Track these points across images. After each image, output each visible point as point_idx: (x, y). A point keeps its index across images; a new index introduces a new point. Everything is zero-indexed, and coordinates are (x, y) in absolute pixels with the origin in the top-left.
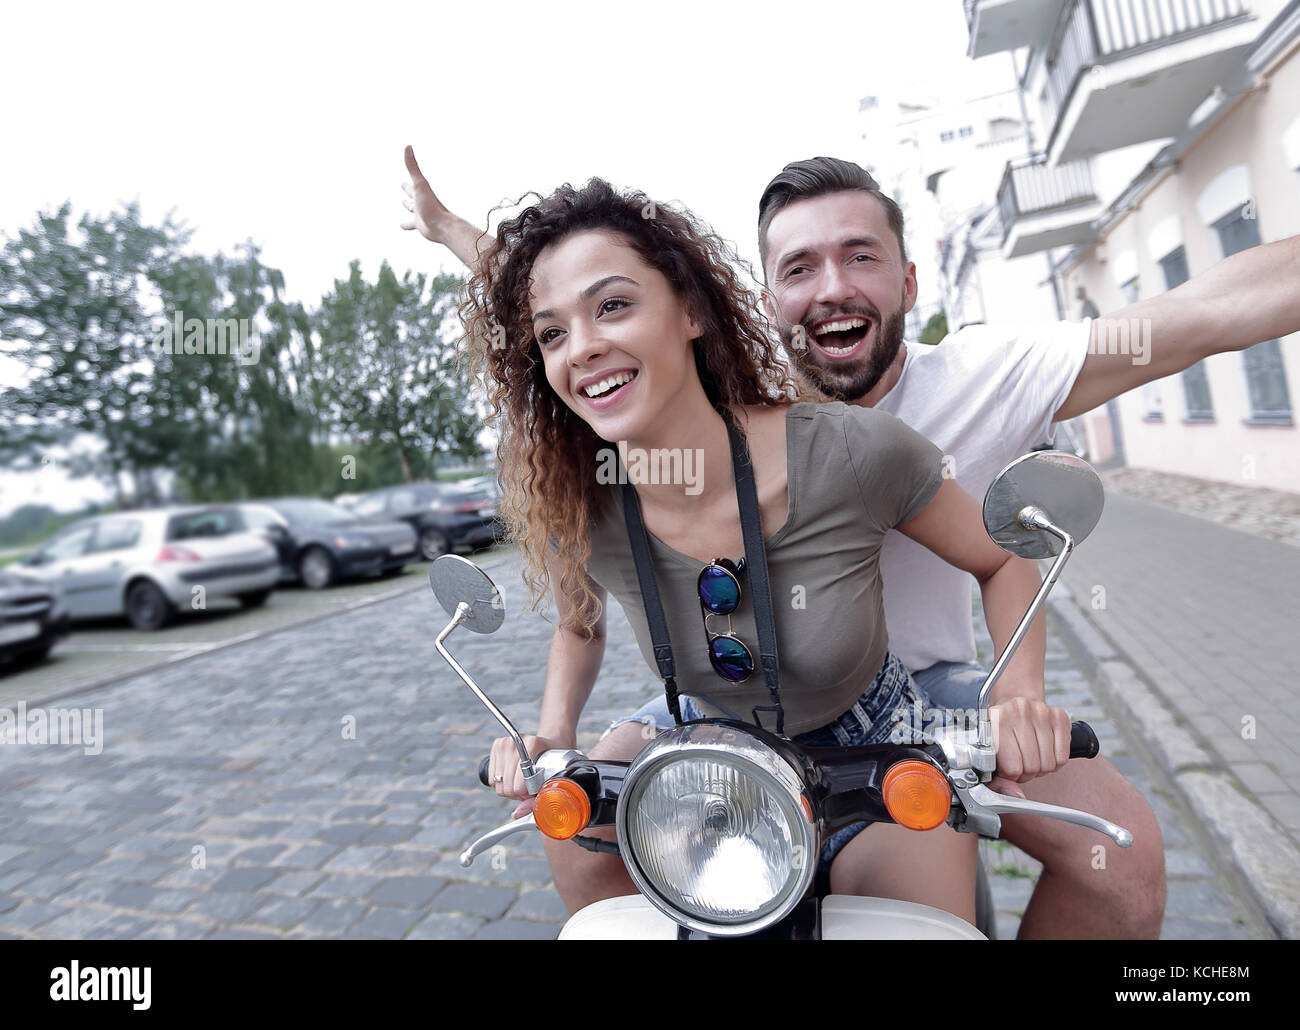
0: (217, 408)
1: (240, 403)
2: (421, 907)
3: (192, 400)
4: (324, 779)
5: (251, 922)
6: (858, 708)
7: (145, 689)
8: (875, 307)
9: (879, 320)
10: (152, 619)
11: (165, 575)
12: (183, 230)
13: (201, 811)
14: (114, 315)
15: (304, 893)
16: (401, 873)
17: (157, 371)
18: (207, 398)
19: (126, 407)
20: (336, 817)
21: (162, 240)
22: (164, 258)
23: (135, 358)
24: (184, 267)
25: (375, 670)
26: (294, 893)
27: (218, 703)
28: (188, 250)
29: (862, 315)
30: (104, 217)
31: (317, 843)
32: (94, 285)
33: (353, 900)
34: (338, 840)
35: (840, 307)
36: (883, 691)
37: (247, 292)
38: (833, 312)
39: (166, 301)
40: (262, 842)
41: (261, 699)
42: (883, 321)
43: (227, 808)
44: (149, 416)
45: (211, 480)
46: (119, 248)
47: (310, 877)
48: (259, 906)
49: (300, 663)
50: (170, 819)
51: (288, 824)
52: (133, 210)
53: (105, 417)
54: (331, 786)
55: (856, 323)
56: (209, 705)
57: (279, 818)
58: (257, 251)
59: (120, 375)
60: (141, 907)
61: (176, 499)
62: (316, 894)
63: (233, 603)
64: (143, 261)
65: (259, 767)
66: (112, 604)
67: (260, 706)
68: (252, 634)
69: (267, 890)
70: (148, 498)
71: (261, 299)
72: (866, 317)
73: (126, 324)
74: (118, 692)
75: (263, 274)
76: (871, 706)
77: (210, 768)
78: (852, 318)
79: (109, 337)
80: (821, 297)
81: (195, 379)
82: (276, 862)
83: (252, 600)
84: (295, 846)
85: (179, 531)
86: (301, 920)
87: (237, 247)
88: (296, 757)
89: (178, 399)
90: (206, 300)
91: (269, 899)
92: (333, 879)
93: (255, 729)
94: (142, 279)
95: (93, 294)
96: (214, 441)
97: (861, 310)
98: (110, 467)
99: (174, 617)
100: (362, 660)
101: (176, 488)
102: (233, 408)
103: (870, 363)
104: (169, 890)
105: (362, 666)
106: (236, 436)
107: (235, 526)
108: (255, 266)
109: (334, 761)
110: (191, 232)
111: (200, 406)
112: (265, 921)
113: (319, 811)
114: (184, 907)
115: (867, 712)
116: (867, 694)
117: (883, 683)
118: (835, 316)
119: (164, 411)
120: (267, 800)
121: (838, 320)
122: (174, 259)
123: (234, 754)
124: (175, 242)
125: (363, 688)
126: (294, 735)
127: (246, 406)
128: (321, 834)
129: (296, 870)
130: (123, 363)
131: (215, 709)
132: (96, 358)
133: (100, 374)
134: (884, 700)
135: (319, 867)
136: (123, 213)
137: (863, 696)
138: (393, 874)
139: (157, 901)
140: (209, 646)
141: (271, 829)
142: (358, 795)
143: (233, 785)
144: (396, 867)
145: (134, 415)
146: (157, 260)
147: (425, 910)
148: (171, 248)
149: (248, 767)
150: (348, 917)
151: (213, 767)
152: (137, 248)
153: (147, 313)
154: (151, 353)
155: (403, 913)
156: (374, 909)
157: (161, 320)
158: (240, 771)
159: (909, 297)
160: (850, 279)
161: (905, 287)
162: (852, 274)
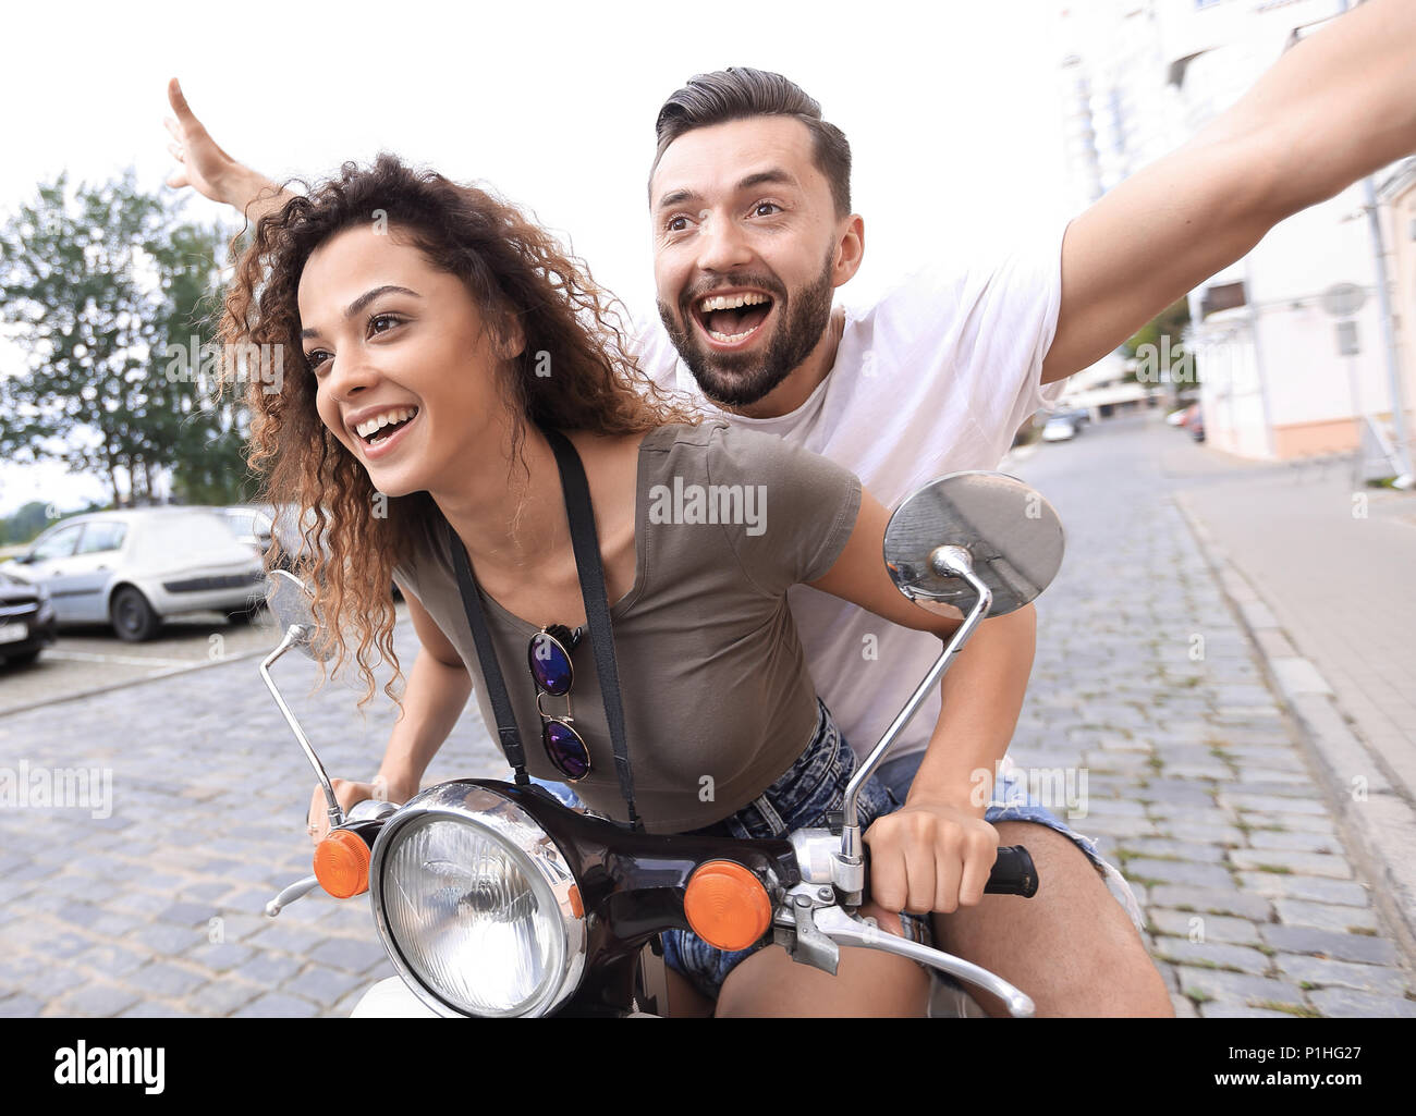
0: (214, 398)
2: (363, 973)
3: (189, 389)
4: (284, 820)
5: (186, 960)
6: (764, 802)
7: (121, 703)
8: (778, 279)
9: (783, 295)
10: (135, 631)
11: (150, 583)
13: (157, 837)
14: (110, 294)
15: (242, 939)
16: (346, 933)
17: (152, 355)
19: (123, 395)
20: (290, 863)
21: (157, 207)
22: (160, 228)
23: (131, 341)
24: (185, 236)
26: (233, 939)
27: (191, 726)
28: (185, 218)
29: (759, 289)
30: (101, 186)
31: (266, 889)
32: (91, 263)
33: (290, 955)
35: (732, 275)
36: (802, 783)
38: (719, 282)
39: (163, 277)
40: (211, 878)
41: (233, 726)
42: (790, 297)
43: (182, 838)
44: (143, 406)
45: (208, 479)
46: (115, 220)
47: (251, 923)
48: (197, 944)
50: (125, 843)
51: (236, 864)
52: (129, 175)
53: (102, 408)
54: (289, 830)
55: (749, 299)
56: (181, 728)
57: (232, 856)
59: (116, 361)
61: (175, 499)
62: (257, 941)
63: (221, 619)
64: (139, 231)
65: (219, 800)
66: (96, 610)
67: (232, 734)
69: (205, 929)
70: (142, 498)
72: (765, 291)
73: (122, 304)
74: (96, 704)
76: (786, 801)
77: (168, 793)
78: (744, 292)
79: (107, 317)
80: (702, 263)
83: (238, 617)
84: (242, 888)
86: (236, 966)
88: (258, 793)
89: (174, 387)
90: (203, 275)
92: (275, 929)
93: (222, 758)
94: (138, 251)
95: (91, 271)
96: (212, 435)
97: (756, 281)
98: (105, 464)
99: (159, 630)
101: (175, 488)
103: (768, 356)
106: (234, 430)
110: (187, 198)
111: (196, 396)
112: (199, 962)
113: (272, 854)
114: (125, 934)
115: (779, 809)
116: (778, 785)
117: (807, 772)
118: (721, 288)
119: (159, 402)
120: (223, 836)
121: (725, 294)
122: (171, 228)
123: (197, 782)
124: (171, 210)
125: (342, 725)
126: (261, 769)
129: (239, 913)
130: (119, 347)
131: (186, 732)
132: (92, 341)
133: (97, 360)
134: (805, 794)
136: (119, 180)
137: (773, 788)
138: (337, 934)
139: (104, 923)
140: (190, 665)
141: (222, 866)
143: (191, 815)
144: (341, 927)
145: (131, 405)
146: (154, 231)
147: (363, 978)
148: (168, 216)
149: (210, 799)
150: (283, 972)
151: (175, 794)
152: (133, 218)
153: (143, 291)
154: (148, 337)
155: (341, 977)
156: (310, 968)
157: (158, 298)
158: (200, 801)
159: (847, 263)
160: (744, 237)
161: (840, 250)
162: (750, 232)
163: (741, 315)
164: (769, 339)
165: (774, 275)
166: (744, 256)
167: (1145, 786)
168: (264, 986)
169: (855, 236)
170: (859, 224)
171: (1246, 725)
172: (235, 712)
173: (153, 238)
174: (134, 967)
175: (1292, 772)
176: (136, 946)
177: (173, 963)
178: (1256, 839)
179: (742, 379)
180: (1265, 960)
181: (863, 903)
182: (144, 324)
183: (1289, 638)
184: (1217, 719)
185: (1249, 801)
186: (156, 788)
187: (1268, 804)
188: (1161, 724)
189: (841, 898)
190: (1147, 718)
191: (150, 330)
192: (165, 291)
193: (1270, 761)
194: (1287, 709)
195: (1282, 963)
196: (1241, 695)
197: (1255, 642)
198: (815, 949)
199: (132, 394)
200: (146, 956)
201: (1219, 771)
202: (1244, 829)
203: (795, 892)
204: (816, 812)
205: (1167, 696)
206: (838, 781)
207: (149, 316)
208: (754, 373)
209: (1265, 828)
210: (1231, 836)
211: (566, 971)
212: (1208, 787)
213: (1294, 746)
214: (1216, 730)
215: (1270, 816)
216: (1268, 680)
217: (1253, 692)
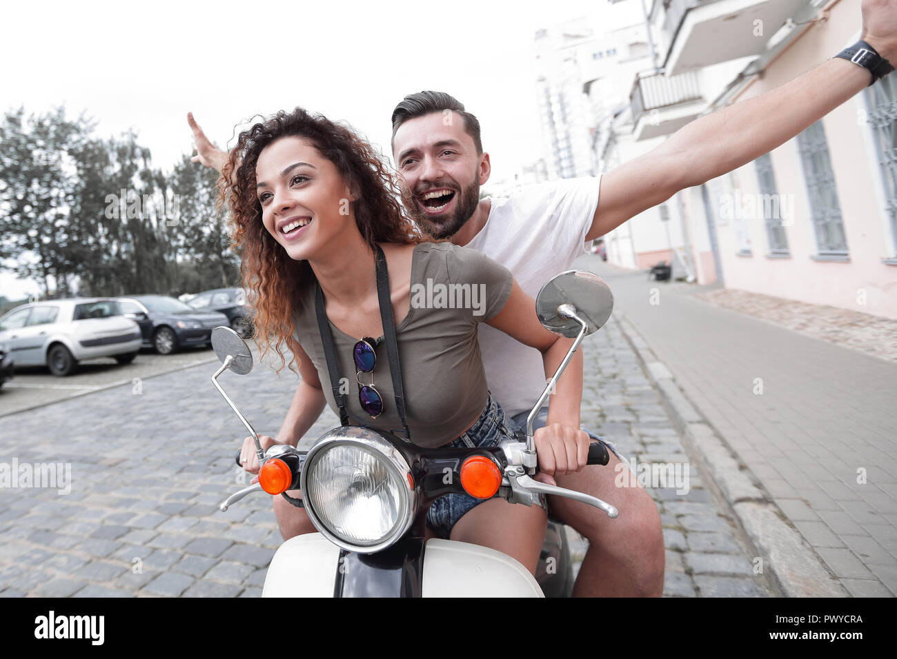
0: (107, 237)
1: (121, 233)
2: (217, 557)
3: (92, 231)
4: (162, 474)
5: (112, 559)
6: (466, 438)
7: (56, 412)
8: (457, 183)
9: (460, 191)
10: (63, 369)
11: (72, 343)
12: (90, 123)
13: (86, 489)
14: (47, 177)
15: (145, 543)
16: (205, 535)
17: (71, 212)
18: (101, 230)
19: (52, 235)
20: (168, 498)
21: (78, 131)
22: (78, 141)
23: (59, 203)
24: (90, 147)
25: (198, 407)
26: (139, 543)
27: (100, 423)
28: (93, 137)
29: (449, 188)
30: (44, 117)
31: (155, 513)
32: (36, 159)
33: (174, 550)
34: (169, 513)
35: (434, 183)
37: (128, 163)
38: (430, 186)
39: (79, 168)
40: (121, 510)
41: (126, 422)
42: (462, 190)
43: (102, 488)
44: (65, 241)
45: (103, 282)
46: (52, 136)
47: (150, 533)
48: (117, 549)
49: (152, 401)
51: (138, 500)
52: (61, 111)
53: (40, 241)
54: (166, 479)
55: (445, 193)
56: (95, 424)
57: (133, 497)
58: (135, 136)
59: (50, 215)
60: (48, 544)
61: (80, 294)
62: (153, 544)
63: (114, 361)
64: (66, 143)
65: (121, 465)
67: (125, 427)
68: (123, 382)
69: (122, 540)
70: (64, 293)
71: (136, 167)
72: (451, 189)
73: (54, 183)
75: (138, 152)
76: (476, 437)
77: (91, 463)
78: (442, 190)
79: (45, 190)
80: (422, 178)
81: (94, 217)
82: (130, 523)
83: (124, 360)
84: (141, 514)
85: (81, 314)
86: (142, 559)
87: (123, 134)
88: (145, 459)
89: (83, 230)
90: (102, 168)
91: (124, 545)
92: (163, 536)
93: (122, 440)
94: (64, 154)
95: (35, 164)
96: (106, 257)
97: (448, 185)
98: (42, 273)
99: (77, 369)
100: (190, 401)
101: (81, 287)
102: (117, 236)
103: (454, 216)
104: (64, 536)
105: (191, 405)
106: (118, 254)
107: (114, 313)
108: (134, 147)
109: (168, 463)
110: (95, 124)
111: (97, 235)
112: (120, 559)
113: (158, 494)
114: (73, 546)
115: (473, 441)
116: (473, 430)
118: (431, 189)
119: (75, 238)
120: (126, 485)
121: (434, 191)
122: (84, 142)
123: (108, 455)
124: (85, 132)
125: (190, 418)
126: (145, 446)
127: (125, 235)
128: (158, 508)
129: (140, 529)
130: (52, 207)
131: (98, 427)
132: (35, 203)
133: (37, 214)
135: (155, 528)
136: (54, 113)
137: (470, 431)
138: (200, 536)
139: (59, 542)
140: (96, 388)
141: (128, 503)
142: (182, 486)
143: (106, 474)
144: (203, 531)
145: (58, 240)
146: (74, 143)
147: (218, 559)
148: (83, 135)
149: (116, 464)
150: (171, 560)
151: (95, 463)
152: (62, 135)
153: (67, 176)
154: (69, 201)
155: (205, 560)
156: (187, 556)
157: (76, 181)
158: (110, 466)
159: (484, 175)
160: (440, 166)
161: (480, 169)
162: (442, 163)
163: (441, 200)
164: (454, 208)
165: (454, 180)
166: (441, 174)
168: (160, 569)
169: (486, 162)
170: (487, 157)
172: (126, 414)
173: (73, 147)
174: (80, 566)
176: (79, 553)
177: (104, 561)
179: (443, 227)
181: (537, 473)
182: (67, 195)
183: (653, 353)
186: (83, 460)
189: (527, 471)
191: (70, 198)
192: (80, 176)
194: (656, 386)
197: (639, 355)
199: (58, 234)
200: (87, 558)
203: (508, 469)
206: (498, 425)
207: (70, 190)
208: (449, 223)
216: (646, 373)
217: (641, 379)
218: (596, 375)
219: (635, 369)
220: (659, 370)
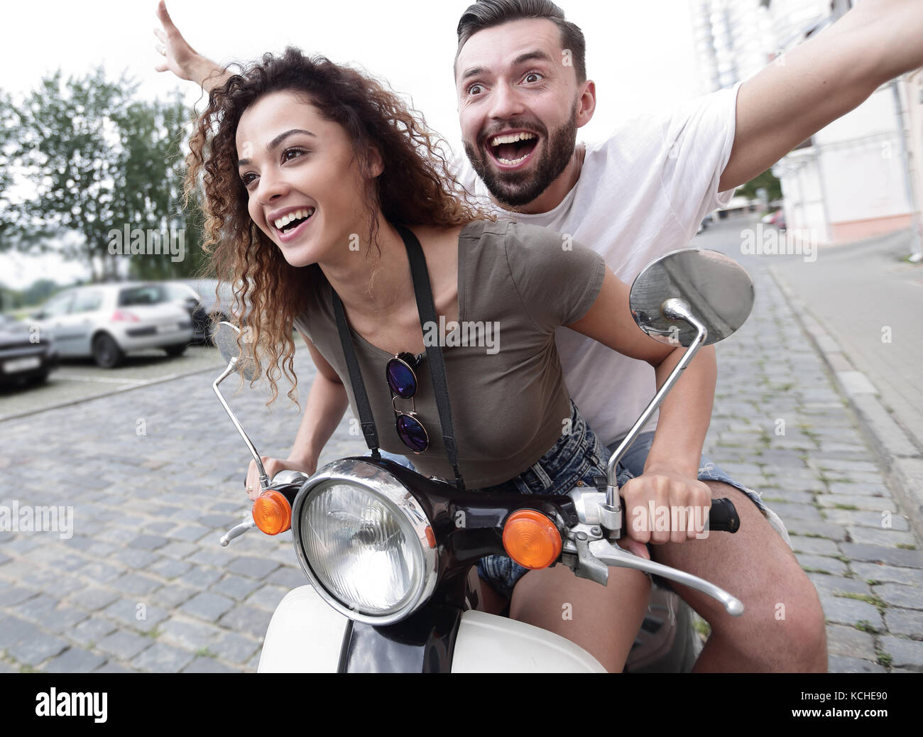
0: (155, 212)
1: (170, 209)
3: (139, 207)
4: (207, 481)
5: (148, 571)
6: (538, 467)
7: (101, 408)
8: (542, 123)
9: (545, 133)
10: (109, 361)
11: (118, 331)
12: (133, 84)
13: (126, 493)
14: (89, 147)
15: (184, 558)
16: (250, 554)
17: (116, 186)
18: (149, 205)
19: (98, 212)
20: (212, 509)
21: (118, 92)
22: (120, 105)
23: (102, 177)
24: (136, 110)
25: (252, 407)
26: (177, 557)
28: (136, 98)
29: (530, 130)
30: (82, 78)
31: (197, 525)
32: (76, 127)
34: (212, 525)
35: (511, 121)
37: (175, 127)
38: (503, 126)
39: (122, 136)
40: (161, 519)
41: (173, 421)
42: (550, 134)
43: (142, 493)
44: (111, 218)
45: (153, 264)
46: (92, 100)
47: (190, 547)
48: (155, 562)
49: (202, 399)
50: (106, 496)
51: (180, 510)
52: (100, 71)
53: (84, 219)
54: (211, 487)
55: (523, 136)
57: (175, 505)
58: (183, 96)
59: (93, 190)
60: (83, 550)
61: (131, 278)
62: (193, 559)
63: (163, 353)
64: (107, 107)
65: (165, 469)
66: (83, 348)
67: (172, 426)
68: (173, 376)
69: (160, 552)
70: (110, 277)
71: (185, 132)
72: (533, 131)
73: (97, 153)
74: (85, 408)
75: (186, 114)
76: (552, 467)
77: (133, 464)
78: (519, 132)
79: (87, 162)
80: (491, 114)
81: (141, 192)
82: (169, 534)
83: (174, 351)
84: (183, 525)
85: (128, 299)
86: (180, 576)
87: (169, 94)
88: (190, 464)
89: (130, 206)
90: (148, 133)
91: (162, 558)
92: (204, 551)
93: (167, 442)
94: (106, 120)
95: (76, 133)
97: (528, 125)
98: (87, 255)
99: (123, 360)
100: (245, 400)
101: (131, 270)
102: (166, 212)
103: (536, 173)
104: (100, 542)
105: (244, 404)
107: (162, 298)
108: (181, 108)
109: (215, 470)
110: (138, 85)
111: (145, 211)
112: (157, 573)
113: (201, 503)
114: (109, 555)
115: (548, 471)
116: (547, 456)
118: (505, 130)
119: (121, 215)
120: (168, 491)
121: (508, 134)
122: (127, 105)
123: (151, 457)
124: (128, 94)
126: (191, 449)
127: (175, 211)
128: (200, 520)
129: (181, 541)
130: (95, 181)
132: (78, 177)
133: (81, 189)
135: (196, 541)
136: (93, 74)
137: (543, 457)
139: (94, 548)
140: (143, 382)
141: (169, 511)
142: (228, 496)
143: (148, 478)
144: (247, 549)
145: (103, 218)
146: (117, 107)
147: (262, 582)
148: (125, 97)
149: (159, 468)
150: (210, 579)
151: (137, 465)
152: (103, 99)
153: (110, 145)
154: (113, 174)
155: (248, 582)
156: (228, 576)
157: (119, 150)
158: (153, 470)
159: (585, 112)
160: (519, 97)
161: (580, 103)
162: (522, 93)
163: (518, 148)
164: (537, 162)
165: (539, 120)
166: (519, 109)
167: (760, 454)
168: (199, 588)
169: (589, 94)
170: (592, 86)
171: (823, 414)
172: (173, 413)
173: (115, 112)
174: (115, 576)
175: (854, 444)
176: (113, 562)
177: (141, 574)
178: (833, 488)
179: (520, 188)
180: (843, 566)
181: (623, 537)
182: (111, 166)
183: (848, 358)
184: (805, 410)
185: (828, 463)
186: (125, 462)
187: (840, 465)
188: (768, 414)
189: (606, 533)
190: (759, 411)
191: (114, 169)
192: (124, 145)
193: (841, 437)
194: (850, 404)
195: (854, 567)
196: (819, 395)
197: (825, 361)
198: (592, 569)
199: (103, 211)
200: (122, 569)
201: (807, 445)
202: (825, 481)
203: (576, 529)
204: (572, 473)
205: (771, 396)
206: (586, 453)
207: (114, 161)
208: (528, 184)
209: (839, 481)
210: (818, 486)
211: (425, 584)
212: (800, 454)
213: (854, 427)
214: (803, 417)
215: (842, 473)
216: (836, 385)
217: (828, 393)
218: (759, 384)
219: (819, 379)
220: (856, 383)
